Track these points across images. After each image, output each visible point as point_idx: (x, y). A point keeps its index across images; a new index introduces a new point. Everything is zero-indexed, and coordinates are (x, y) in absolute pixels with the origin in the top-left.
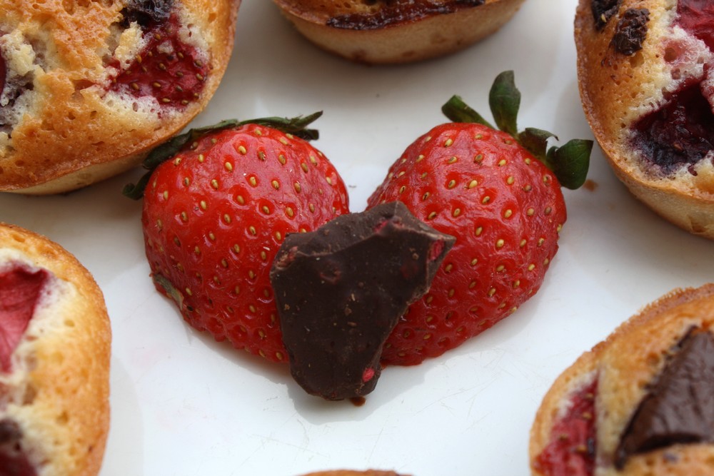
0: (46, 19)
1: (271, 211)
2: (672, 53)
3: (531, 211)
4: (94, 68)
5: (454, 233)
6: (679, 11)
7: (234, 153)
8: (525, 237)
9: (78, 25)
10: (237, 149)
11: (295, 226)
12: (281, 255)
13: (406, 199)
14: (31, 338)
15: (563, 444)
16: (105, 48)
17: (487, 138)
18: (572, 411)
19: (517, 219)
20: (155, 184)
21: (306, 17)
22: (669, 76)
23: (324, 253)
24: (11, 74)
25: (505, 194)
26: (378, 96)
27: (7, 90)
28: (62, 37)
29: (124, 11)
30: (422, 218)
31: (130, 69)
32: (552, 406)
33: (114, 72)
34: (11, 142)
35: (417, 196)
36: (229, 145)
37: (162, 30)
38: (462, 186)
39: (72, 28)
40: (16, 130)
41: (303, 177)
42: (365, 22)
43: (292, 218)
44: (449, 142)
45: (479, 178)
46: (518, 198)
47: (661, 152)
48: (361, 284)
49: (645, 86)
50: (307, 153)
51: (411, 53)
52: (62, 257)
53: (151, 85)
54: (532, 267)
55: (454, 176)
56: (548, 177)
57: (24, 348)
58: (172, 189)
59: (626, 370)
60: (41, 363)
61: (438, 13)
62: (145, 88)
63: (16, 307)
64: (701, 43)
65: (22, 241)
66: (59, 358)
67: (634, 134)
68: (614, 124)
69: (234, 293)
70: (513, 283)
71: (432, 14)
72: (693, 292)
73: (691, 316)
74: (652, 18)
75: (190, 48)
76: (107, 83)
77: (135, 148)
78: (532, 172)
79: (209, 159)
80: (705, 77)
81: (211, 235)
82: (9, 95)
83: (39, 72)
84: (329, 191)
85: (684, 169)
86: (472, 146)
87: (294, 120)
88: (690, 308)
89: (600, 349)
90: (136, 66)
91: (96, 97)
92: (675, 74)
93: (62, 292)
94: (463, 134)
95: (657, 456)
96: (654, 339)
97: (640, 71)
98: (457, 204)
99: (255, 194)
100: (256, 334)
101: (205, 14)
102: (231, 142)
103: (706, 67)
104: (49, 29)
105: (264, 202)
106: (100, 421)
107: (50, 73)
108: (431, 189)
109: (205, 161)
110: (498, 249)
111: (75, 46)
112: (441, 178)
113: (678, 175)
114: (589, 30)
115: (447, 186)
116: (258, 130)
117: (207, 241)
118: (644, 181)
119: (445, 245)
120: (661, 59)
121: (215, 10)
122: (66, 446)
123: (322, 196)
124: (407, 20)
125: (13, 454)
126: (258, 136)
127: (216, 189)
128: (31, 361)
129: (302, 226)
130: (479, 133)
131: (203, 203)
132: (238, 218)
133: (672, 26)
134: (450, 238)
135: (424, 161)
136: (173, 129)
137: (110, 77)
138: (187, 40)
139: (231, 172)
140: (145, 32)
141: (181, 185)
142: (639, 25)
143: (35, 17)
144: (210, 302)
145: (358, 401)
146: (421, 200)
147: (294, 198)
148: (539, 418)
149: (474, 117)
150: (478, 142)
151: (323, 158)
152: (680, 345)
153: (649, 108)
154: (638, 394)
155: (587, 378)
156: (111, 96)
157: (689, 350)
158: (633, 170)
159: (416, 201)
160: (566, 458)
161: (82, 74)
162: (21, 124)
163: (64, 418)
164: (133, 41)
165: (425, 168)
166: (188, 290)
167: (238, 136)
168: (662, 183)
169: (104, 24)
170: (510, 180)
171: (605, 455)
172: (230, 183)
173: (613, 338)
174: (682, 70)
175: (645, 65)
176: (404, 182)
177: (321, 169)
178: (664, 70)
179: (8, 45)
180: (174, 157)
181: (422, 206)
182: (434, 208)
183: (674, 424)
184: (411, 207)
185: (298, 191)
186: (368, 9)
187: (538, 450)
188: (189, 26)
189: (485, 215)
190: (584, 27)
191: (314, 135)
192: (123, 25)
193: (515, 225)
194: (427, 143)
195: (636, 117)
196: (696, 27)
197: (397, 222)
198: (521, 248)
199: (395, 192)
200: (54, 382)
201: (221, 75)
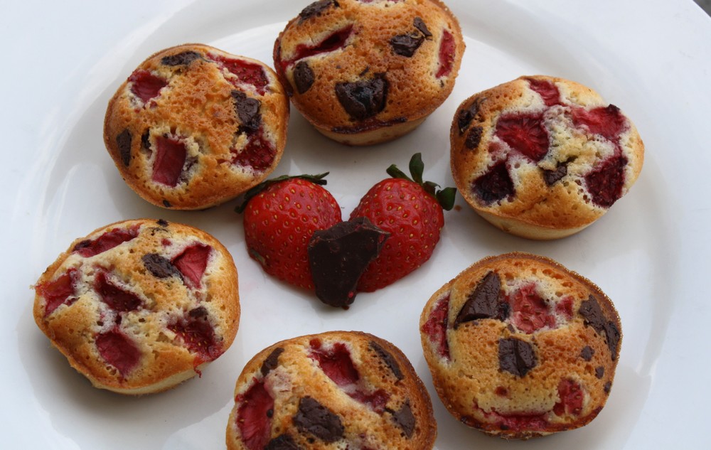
0: (204, 131)
1: (307, 220)
2: (492, 148)
3: (426, 221)
4: (226, 154)
5: (390, 231)
6: (497, 128)
7: (289, 193)
8: (422, 233)
9: (219, 134)
10: (290, 190)
11: (318, 227)
12: (312, 240)
13: (369, 215)
14: (207, 275)
15: (434, 320)
16: (231, 144)
17: (407, 187)
18: (439, 308)
19: (419, 224)
20: (251, 207)
21: (321, 127)
22: (490, 159)
23: (332, 239)
24: (189, 156)
25: (414, 213)
26: (355, 162)
27: (186, 163)
28: (212, 139)
29: (239, 127)
30: (376, 224)
31: (242, 153)
32: (430, 306)
33: (235, 155)
34: (188, 187)
35: (373, 213)
36: (288, 189)
37: (256, 135)
38: (395, 209)
39: (216, 136)
40: (191, 182)
41: (321, 203)
42: (350, 130)
43: (316, 223)
44: (389, 188)
45: (402, 206)
46: (420, 215)
47: (486, 194)
48: (348, 253)
49: (479, 164)
50: (322, 193)
51: (372, 142)
52: (213, 240)
53: (249, 160)
54: (426, 247)
55: (391, 205)
56: (436, 204)
57: (205, 278)
58: (260, 209)
59: (461, 290)
60: (213, 285)
61: (384, 126)
62: (247, 162)
63: (197, 262)
64: (506, 144)
65: (196, 233)
66: (220, 283)
67: (474, 186)
68: (465, 181)
69: (290, 257)
70: (418, 254)
71: (382, 126)
72: (495, 258)
73: (490, 268)
74: (484, 131)
75: (268, 142)
76: (232, 161)
77: (243, 190)
78: (427, 203)
79: (278, 195)
80: (507, 160)
81: (279, 231)
82: (187, 166)
83: (201, 156)
84: (333, 211)
85: (496, 202)
86: (399, 191)
87: (316, 177)
88: (491, 264)
89: (452, 282)
90: (244, 152)
91: (227, 167)
92: (493, 158)
93: (217, 255)
94: (396, 184)
95: (470, 323)
96: (474, 277)
97: (477, 157)
98: (391, 217)
99: (300, 212)
100: (300, 277)
101: (275, 126)
102: (288, 187)
103: (508, 155)
104: (205, 135)
105: (303, 216)
106: (237, 310)
107: (207, 156)
108: (380, 210)
109: (276, 196)
110: (410, 238)
111: (218, 144)
112: (385, 206)
113: (492, 205)
114: (457, 134)
115: (388, 209)
116: (299, 182)
117: (277, 234)
118: (478, 208)
119: (386, 236)
120: (487, 152)
121: (279, 123)
122: (224, 320)
123: (330, 213)
124: (370, 129)
125: (203, 321)
126: (300, 185)
127: (282, 210)
128: (208, 284)
129: (321, 227)
130: (403, 184)
131: (276, 216)
132: (292, 223)
133: (493, 135)
134: (388, 233)
135: (377, 197)
136: (259, 181)
137: (233, 158)
138: (267, 139)
139: (288, 202)
140: (248, 136)
141: (265, 208)
142: (477, 135)
143: (199, 130)
144: (278, 262)
145: (346, 308)
146: (376, 216)
147: (317, 214)
148: (425, 311)
149: (402, 175)
150: (402, 189)
151: (330, 195)
152: (484, 279)
153: (481, 174)
154: (465, 299)
155: (446, 294)
156: (233, 166)
157: (488, 281)
158: (473, 203)
159: (373, 216)
160: (435, 326)
161: (221, 156)
162: (192, 179)
163: (223, 308)
164: (243, 140)
165: (378, 201)
166: (267, 256)
167: (291, 185)
168: (485, 209)
169: (231, 133)
170: (417, 207)
171: (450, 325)
172: (288, 207)
173: (458, 277)
174: (497, 156)
175: (479, 154)
176: (368, 206)
177: (329, 201)
178: (488, 157)
179: (188, 143)
180: (259, 194)
181: (376, 218)
182: (382, 219)
183: (478, 311)
184: (371, 219)
185: (319, 211)
186: (351, 124)
187: (423, 323)
188: (268, 132)
189: (405, 223)
190: (455, 132)
191: (325, 183)
192: (238, 133)
193: (418, 227)
194: (379, 188)
195: (475, 178)
196: (504, 136)
197: (364, 226)
198: (421, 238)
199: (364, 212)
200: (219, 293)
201: (281, 155)
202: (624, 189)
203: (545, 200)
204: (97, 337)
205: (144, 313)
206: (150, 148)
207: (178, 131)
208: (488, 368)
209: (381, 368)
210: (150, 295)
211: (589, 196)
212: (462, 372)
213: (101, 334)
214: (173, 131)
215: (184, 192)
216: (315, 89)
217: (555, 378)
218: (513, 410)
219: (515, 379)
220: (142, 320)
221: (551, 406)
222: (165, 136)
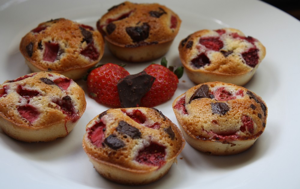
0: (67, 39)
4: (78, 48)
6: (200, 42)
16: (80, 45)
18: (181, 100)
19: (168, 77)
21: (120, 45)
23: (129, 79)
24: (60, 49)
27: (59, 52)
28: (71, 42)
29: (83, 39)
33: (81, 50)
34: (60, 62)
37: (90, 44)
40: (61, 60)
42: (133, 46)
46: (168, 74)
48: (137, 85)
49: (193, 53)
62: (87, 55)
67: (192, 63)
68: (187, 61)
76: (80, 52)
82: (59, 53)
83: (66, 49)
85: (202, 67)
90: (85, 49)
91: (78, 54)
92: (199, 52)
95: (197, 100)
97: (191, 51)
98: (155, 74)
103: (206, 51)
107: (68, 49)
111: (73, 44)
120: (196, 48)
122: (79, 103)
124: (142, 46)
125: (69, 103)
128: (70, 90)
133: (199, 44)
138: (95, 47)
140: (87, 43)
143: (65, 39)
152: (201, 87)
153: (194, 58)
154: (193, 93)
155: (183, 96)
156: (81, 55)
158: (192, 69)
161: (75, 49)
163: (78, 99)
168: (197, 70)
169: (79, 41)
171: (187, 103)
174: (201, 51)
175: (193, 50)
178: (196, 51)
179: (60, 43)
183: (199, 96)
186: (134, 44)
188: (96, 44)
189: (161, 75)
196: (203, 44)
197: (144, 73)
202: (259, 60)
203: (224, 63)
204: (18, 107)
205: (41, 97)
206: (42, 47)
207: (55, 39)
208: (207, 113)
209: (156, 114)
210: (43, 90)
211: (244, 61)
212: (195, 117)
213: (20, 107)
214: (53, 40)
215: (58, 64)
216: (116, 30)
217: (239, 114)
218: (221, 131)
219: (220, 116)
220: (40, 99)
221: (239, 126)
222: (49, 42)
